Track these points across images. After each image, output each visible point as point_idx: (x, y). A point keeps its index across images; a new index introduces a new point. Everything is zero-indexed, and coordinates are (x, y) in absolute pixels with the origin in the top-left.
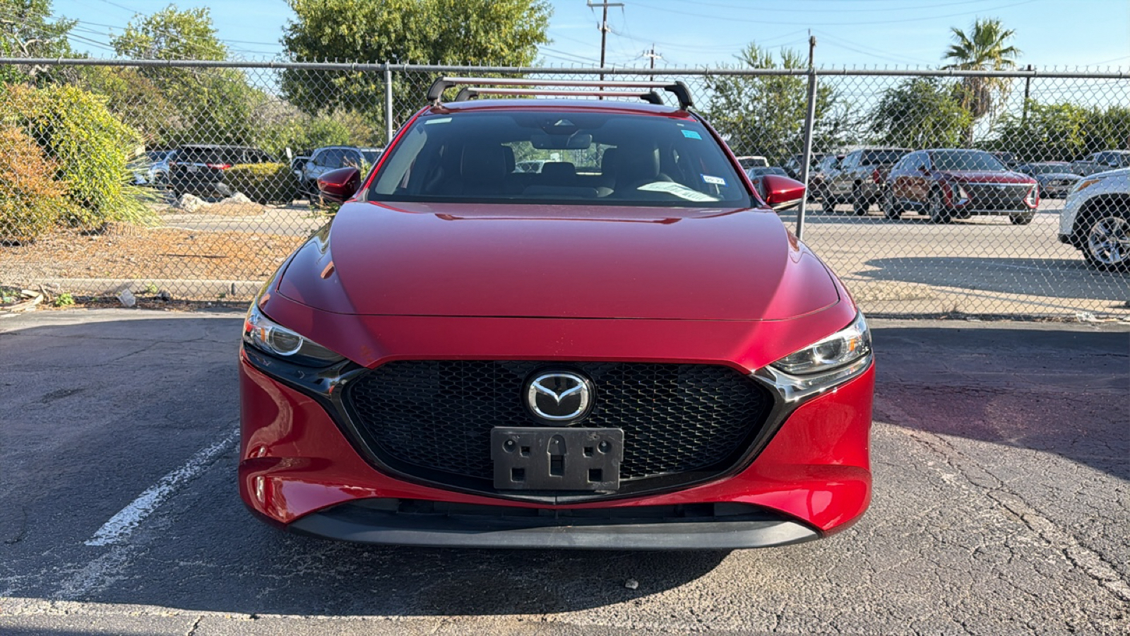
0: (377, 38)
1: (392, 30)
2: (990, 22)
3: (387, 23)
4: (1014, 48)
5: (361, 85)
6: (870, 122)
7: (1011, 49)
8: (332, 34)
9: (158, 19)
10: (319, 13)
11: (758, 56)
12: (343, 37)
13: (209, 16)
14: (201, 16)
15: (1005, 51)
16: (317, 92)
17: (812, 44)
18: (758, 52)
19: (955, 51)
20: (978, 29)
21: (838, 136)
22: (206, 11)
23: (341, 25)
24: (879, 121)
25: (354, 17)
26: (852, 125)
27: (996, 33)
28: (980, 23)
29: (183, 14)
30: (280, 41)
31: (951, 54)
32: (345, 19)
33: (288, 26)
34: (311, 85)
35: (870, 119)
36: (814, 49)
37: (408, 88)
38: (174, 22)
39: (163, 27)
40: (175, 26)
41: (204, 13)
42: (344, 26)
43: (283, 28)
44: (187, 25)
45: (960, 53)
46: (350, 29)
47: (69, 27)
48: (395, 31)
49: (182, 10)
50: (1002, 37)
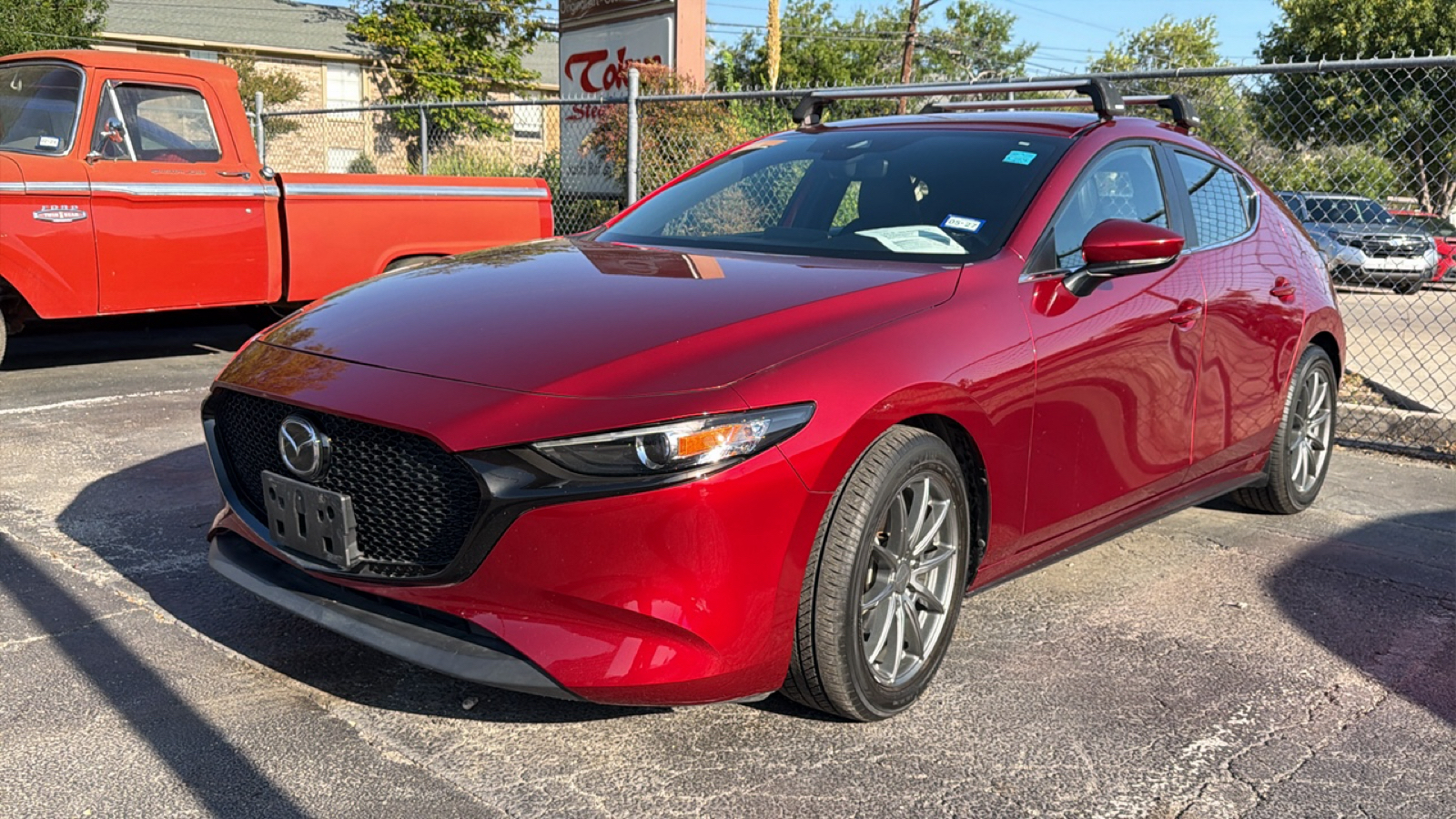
0: (1392, 38)
1: (1417, 25)
3: (1410, 15)
5: (1358, 106)
8: (1322, 38)
9: (1148, 35)
10: (1307, 10)
12: (1338, 39)
13: (1214, 26)
14: (1204, 27)
16: (1294, 118)
22: (1211, 20)
23: (1336, 24)
25: (1358, 12)
29: (1179, 26)
30: (1256, 52)
32: (1344, 15)
33: (1268, 30)
34: (1287, 109)
37: (1430, 106)
38: (1167, 37)
39: (1151, 45)
40: (1167, 43)
41: (1208, 23)
42: (1341, 25)
43: (1259, 35)
44: (1181, 40)
46: (1350, 28)
47: (1028, 53)
48: (1422, 26)
49: (1178, 22)
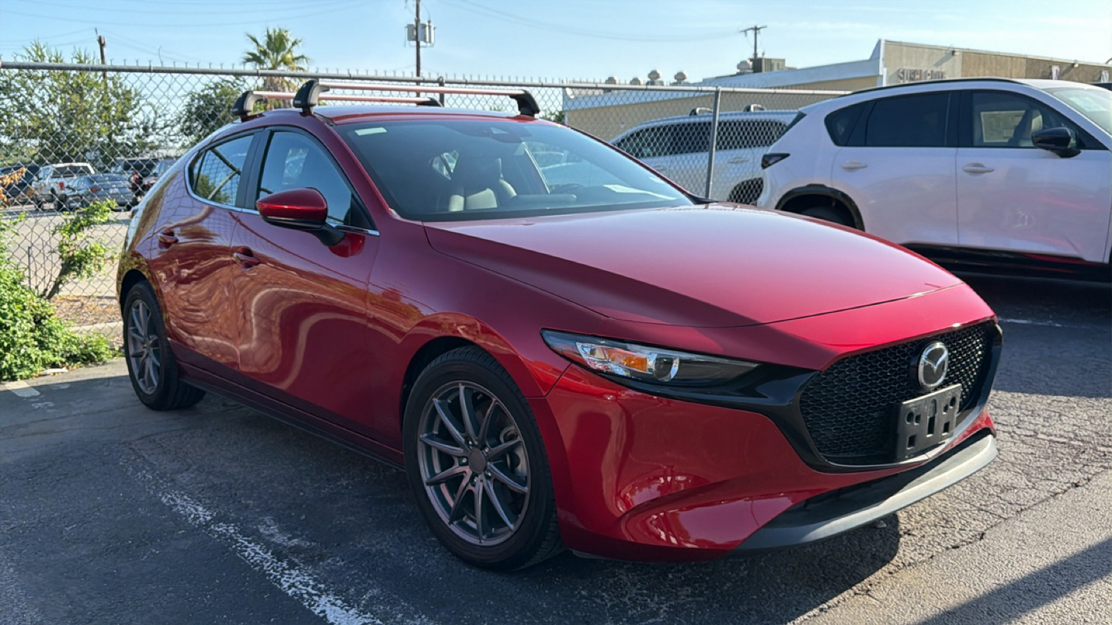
2: (280, 30)
4: (306, 56)
6: (179, 126)
7: (302, 57)
11: (45, 54)
15: (297, 59)
17: (102, 45)
18: (44, 50)
19: (250, 57)
20: (269, 37)
21: (149, 140)
24: (188, 124)
26: (162, 129)
27: (287, 40)
28: (271, 32)
31: (248, 60)
35: (179, 122)
36: (105, 49)
45: (255, 58)
50: (293, 44)
